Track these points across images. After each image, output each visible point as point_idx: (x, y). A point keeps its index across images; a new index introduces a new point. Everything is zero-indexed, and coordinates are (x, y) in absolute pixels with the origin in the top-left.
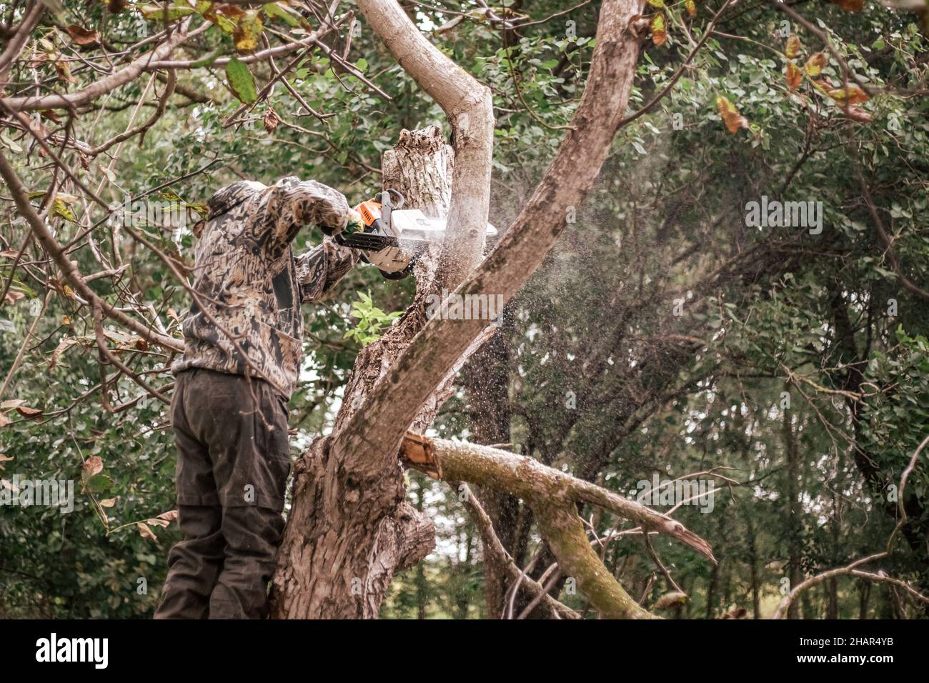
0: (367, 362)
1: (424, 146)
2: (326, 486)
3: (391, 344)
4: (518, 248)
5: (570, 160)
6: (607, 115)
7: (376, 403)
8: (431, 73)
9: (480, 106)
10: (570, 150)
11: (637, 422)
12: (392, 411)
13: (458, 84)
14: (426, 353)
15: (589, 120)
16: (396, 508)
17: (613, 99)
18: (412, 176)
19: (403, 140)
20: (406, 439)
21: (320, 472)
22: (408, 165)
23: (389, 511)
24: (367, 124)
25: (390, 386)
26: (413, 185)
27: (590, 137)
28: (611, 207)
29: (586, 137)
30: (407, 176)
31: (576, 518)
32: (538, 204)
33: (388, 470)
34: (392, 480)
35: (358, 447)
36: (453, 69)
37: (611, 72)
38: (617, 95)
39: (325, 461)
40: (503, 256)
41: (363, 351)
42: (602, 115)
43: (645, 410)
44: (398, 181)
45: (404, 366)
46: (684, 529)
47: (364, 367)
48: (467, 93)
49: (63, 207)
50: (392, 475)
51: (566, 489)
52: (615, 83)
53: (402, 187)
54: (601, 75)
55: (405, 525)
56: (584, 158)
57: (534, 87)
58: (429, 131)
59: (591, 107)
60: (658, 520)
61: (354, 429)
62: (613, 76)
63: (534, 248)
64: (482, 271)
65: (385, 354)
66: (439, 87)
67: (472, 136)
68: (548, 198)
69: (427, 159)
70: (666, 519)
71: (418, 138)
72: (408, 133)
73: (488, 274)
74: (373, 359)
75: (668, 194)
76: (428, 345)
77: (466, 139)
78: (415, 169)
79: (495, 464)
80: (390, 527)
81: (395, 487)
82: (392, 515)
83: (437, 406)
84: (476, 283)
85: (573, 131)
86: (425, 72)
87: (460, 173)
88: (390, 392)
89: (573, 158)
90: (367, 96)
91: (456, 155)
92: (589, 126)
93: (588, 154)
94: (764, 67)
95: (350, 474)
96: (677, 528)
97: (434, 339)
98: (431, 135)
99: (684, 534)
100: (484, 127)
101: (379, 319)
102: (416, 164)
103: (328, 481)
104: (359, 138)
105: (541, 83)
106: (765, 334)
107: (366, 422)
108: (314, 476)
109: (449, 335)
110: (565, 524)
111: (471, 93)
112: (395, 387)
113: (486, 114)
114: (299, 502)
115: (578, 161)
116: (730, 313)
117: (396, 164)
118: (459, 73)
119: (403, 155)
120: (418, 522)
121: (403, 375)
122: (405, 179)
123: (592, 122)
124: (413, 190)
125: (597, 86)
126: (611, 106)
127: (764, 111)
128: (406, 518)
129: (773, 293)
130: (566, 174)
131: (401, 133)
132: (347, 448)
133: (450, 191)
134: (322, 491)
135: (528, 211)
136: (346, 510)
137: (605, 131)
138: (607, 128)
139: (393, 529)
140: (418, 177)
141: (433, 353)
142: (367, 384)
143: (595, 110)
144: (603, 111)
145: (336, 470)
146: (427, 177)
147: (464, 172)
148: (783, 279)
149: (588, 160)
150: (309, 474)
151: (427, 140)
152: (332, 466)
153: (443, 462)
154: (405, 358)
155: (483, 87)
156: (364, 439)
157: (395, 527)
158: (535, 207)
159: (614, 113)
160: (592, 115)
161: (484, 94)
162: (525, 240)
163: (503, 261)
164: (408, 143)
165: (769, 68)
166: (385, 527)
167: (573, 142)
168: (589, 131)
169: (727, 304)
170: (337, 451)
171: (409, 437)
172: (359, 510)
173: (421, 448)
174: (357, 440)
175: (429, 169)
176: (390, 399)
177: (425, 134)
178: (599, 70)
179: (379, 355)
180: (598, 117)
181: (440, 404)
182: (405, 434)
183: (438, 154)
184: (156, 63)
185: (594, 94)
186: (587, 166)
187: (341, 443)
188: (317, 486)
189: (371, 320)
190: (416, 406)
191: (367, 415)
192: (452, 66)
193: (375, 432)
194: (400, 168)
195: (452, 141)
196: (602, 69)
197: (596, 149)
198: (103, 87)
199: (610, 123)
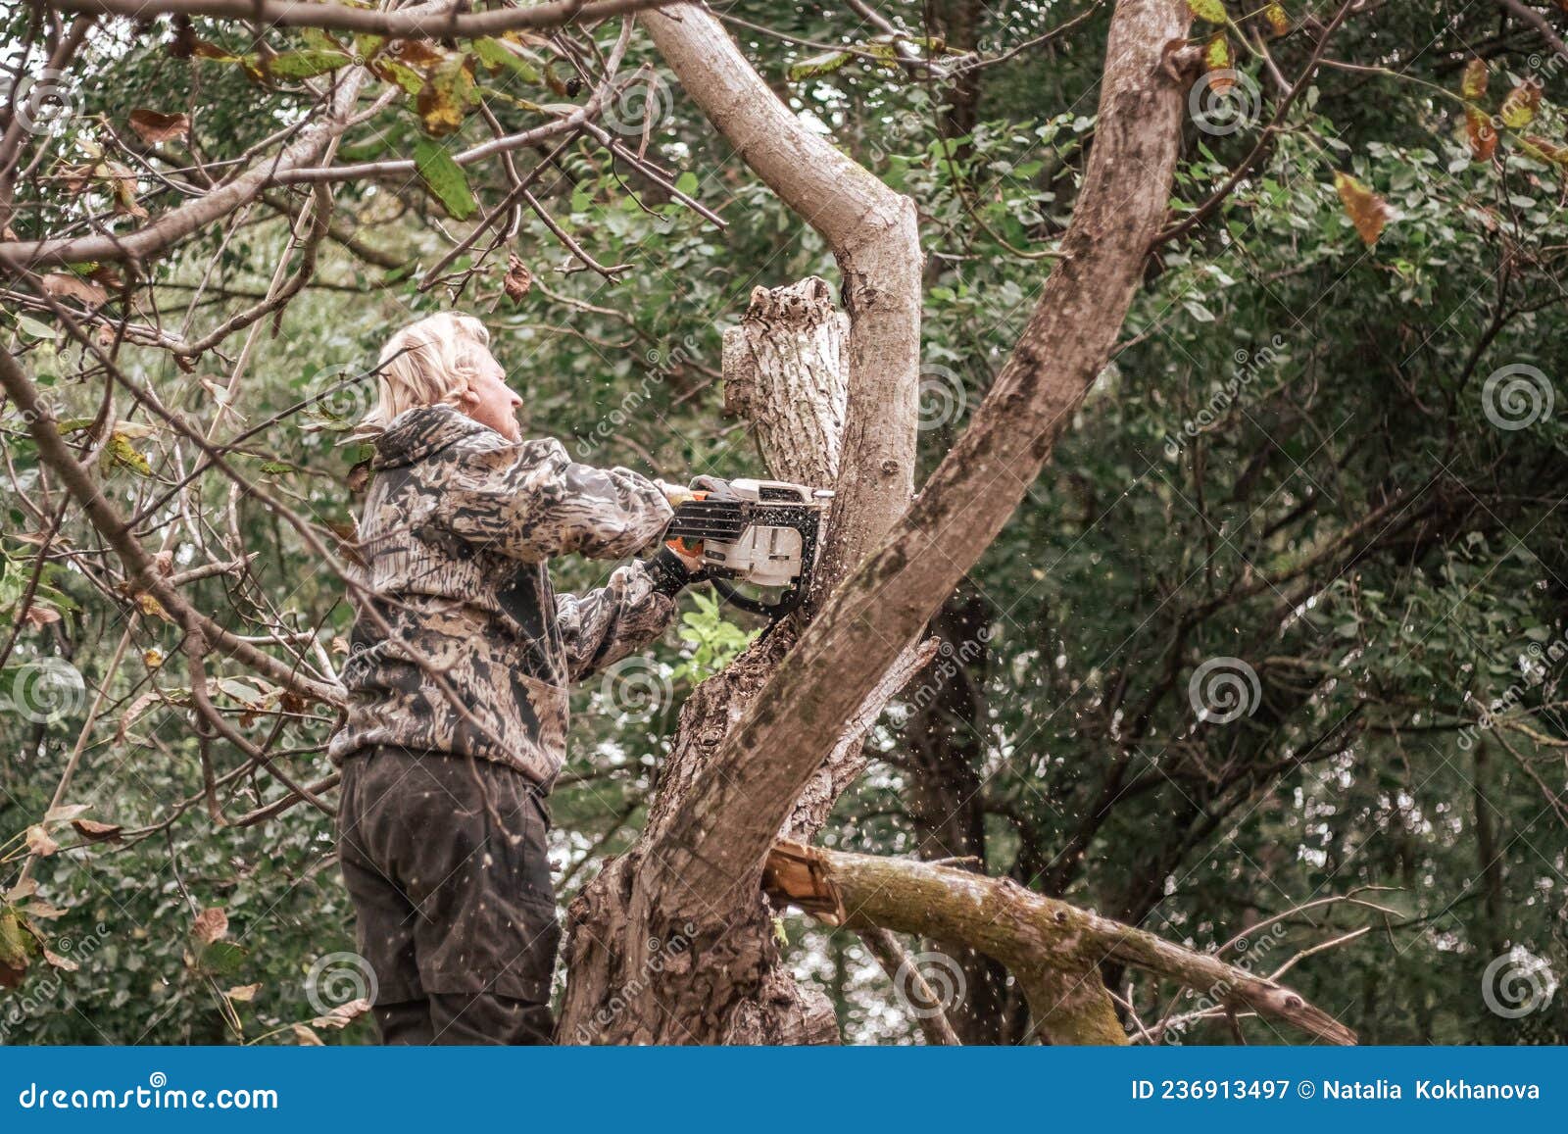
0: (702, 714)
1: (797, 316)
2: (629, 946)
3: (744, 679)
4: (971, 483)
5: (1061, 315)
6: (1130, 226)
7: (716, 786)
8: (801, 175)
9: (896, 231)
10: (1061, 297)
11: (1213, 822)
12: (744, 799)
13: (852, 192)
14: (805, 688)
15: (1096, 238)
16: (760, 984)
17: (1138, 198)
18: (776, 372)
19: (758, 307)
20: (775, 853)
21: (617, 923)
22: (768, 352)
23: (749, 989)
24: (701, 292)
25: (739, 755)
26: (778, 387)
27: (1098, 270)
28: (1150, 429)
29: (1090, 272)
30: (766, 371)
31: (1098, 990)
32: (1004, 402)
33: (742, 911)
34: (752, 931)
35: (685, 870)
36: (842, 166)
37: (1132, 147)
38: (1146, 190)
39: (625, 899)
40: (941, 499)
41: (695, 695)
42: (1117, 229)
43: (1225, 799)
44: (751, 382)
45: (765, 716)
46: (1304, 1004)
47: (696, 723)
48: (869, 209)
49: (129, 448)
50: (751, 922)
51: (1078, 934)
52: (1140, 168)
53: (759, 391)
54: (1115, 154)
55: (781, 1014)
56: (1087, 309)
57: (1001, 210)
58: (804, 288)
59: (1097, 213)
60: (1254, 989)
61: (676, 837)
62: (1138, 154)
63: (1001, 483)
64: (903, 531)
65: (734, 697)
66: (818, 200)
67: (882, 288)
68: (1022, 388)
69: (803, 338)
70: (1270, 987)
71: (784, 301)
72: (766, 292)
73: (915, 535)
74: (711, 708)
75: (1250, 401)
76: (808, 675)
77: (870, 293)
78: (781, 358)
79: (943, 894)
80: (752, 1018)
81: (758, 943)
82: (754, 997)
83: (834, 791)
84: (892, 553)
85: (1066, 263)
86: (790, 171)
87: (861, 357)
88: (740, 765)
89: (1066, 311)
90: (699, 241)
91: (853, 323)
92: (1095, 250)
93: (1094, 301)
94: (1417, 163)
95: (673, 921)
96: (1290, 1003)
97: (820, 663)
98: (808, 295)
99: (1305, 1013)
100: (903, 271)
101: (732, 644)
102: (782, 350)
103: (632, 934)
104: (686, 317)
105: (1011, 203)
106: (1437, 645)
107: (698, 824)
108: (606, 928)
109: (846, 652)
110: (1078, 1001)
111: (877, 209)
112: (749, 755)
113: (906, 246)
114: (580, 979)
115: (1078, 316)
116: (1374, 608)
117: (745, 351)
118: (852, 173)
119: (758, 334)
120: (806, 1009)
121: (763, 733)
122: (763, 378)
123: (1100, 241)
124: (778, 397)
125: (1108, 175)
126: (1135, 211)
127: (1419, 238)
128: (783, 1002)
129: (1450, 572)
130: (1054, 341)
131: (754, 294)
132: (664, 875)
133: (844, 395)
134: (622, 956)
135: (986, 414)
136: (668, 990)
137: (1126, 259)
138: (1129, 252)
139: (758, 1023)
140: (787, 373)
141: (818, 689)
142: (701, 754)
143: (1106, 220)
144: (1120, 220)
145: (646, 915)
146: (804, 371)
147: (868, 355)
148: (1466, 544)
149: (1095, 315)
150: (596, 924)
151: (801, 305)
152: (639, 907)
153: (845, 894)
154: (767, 699)
155: (899, 198)
156: (695, 855)
157: (763, 1017)
158: (998, 406)
159: (1142, 224)
160: (1100, 231)
161: (902, 210)
162: (983, 468)
163: (944, 511)
164: (766, 311)
165: (1425, 165)
166: (743, 1019)
167: (1065, 281)
168: (1096, 259)
169: (1367, 593)
170: (646, 879)
171: (781, 849)
172: (692, 988)
173: (804, 869)
174: (682, 858)
175: (807, 356)
176: (741, 776)
177: (798, 294)
178: (1109, 145)
179: (723, 701)
180: (1110, 234)
181: (840, 787)
182: (773, 845)
183: (822, 331)
184: (287, 173)
185: (1103, 189)
186: (1093, 325)
187: (654, 863)
188: (612, 947)
189: (716, 645)
190: (791, 790)
191: (700, 810)
192: (840, 160)
193: (715, 841)
194: (753, 357)
195: (846, 302)
196: (1116, 142)
197: (1111, 291)
198: (190, 218)
199: (1133, 243)
